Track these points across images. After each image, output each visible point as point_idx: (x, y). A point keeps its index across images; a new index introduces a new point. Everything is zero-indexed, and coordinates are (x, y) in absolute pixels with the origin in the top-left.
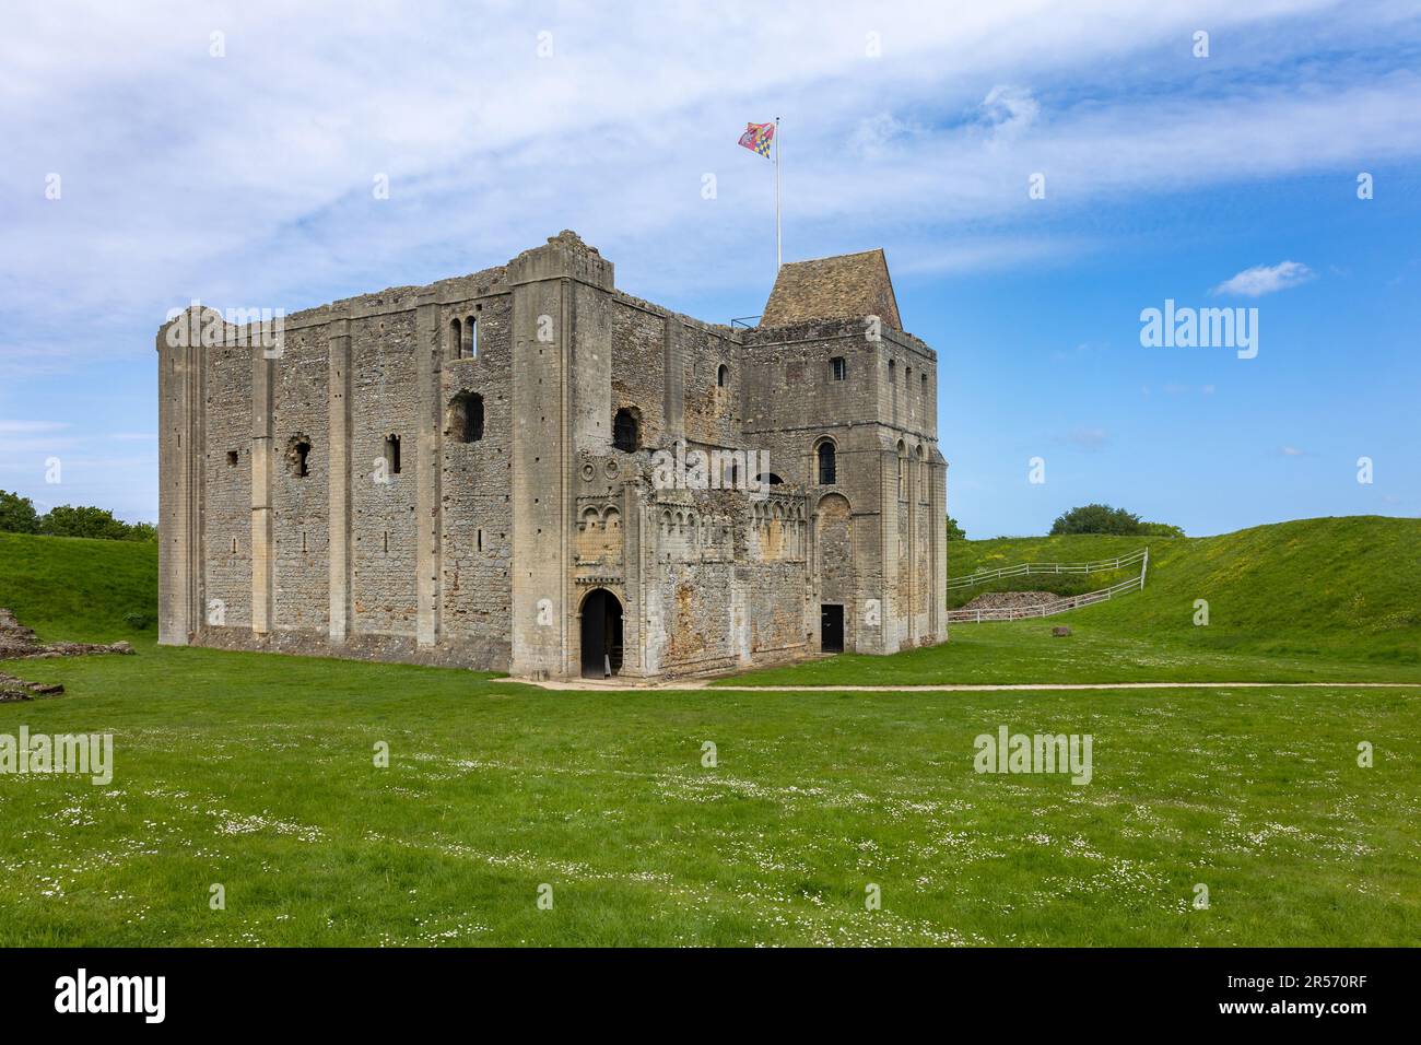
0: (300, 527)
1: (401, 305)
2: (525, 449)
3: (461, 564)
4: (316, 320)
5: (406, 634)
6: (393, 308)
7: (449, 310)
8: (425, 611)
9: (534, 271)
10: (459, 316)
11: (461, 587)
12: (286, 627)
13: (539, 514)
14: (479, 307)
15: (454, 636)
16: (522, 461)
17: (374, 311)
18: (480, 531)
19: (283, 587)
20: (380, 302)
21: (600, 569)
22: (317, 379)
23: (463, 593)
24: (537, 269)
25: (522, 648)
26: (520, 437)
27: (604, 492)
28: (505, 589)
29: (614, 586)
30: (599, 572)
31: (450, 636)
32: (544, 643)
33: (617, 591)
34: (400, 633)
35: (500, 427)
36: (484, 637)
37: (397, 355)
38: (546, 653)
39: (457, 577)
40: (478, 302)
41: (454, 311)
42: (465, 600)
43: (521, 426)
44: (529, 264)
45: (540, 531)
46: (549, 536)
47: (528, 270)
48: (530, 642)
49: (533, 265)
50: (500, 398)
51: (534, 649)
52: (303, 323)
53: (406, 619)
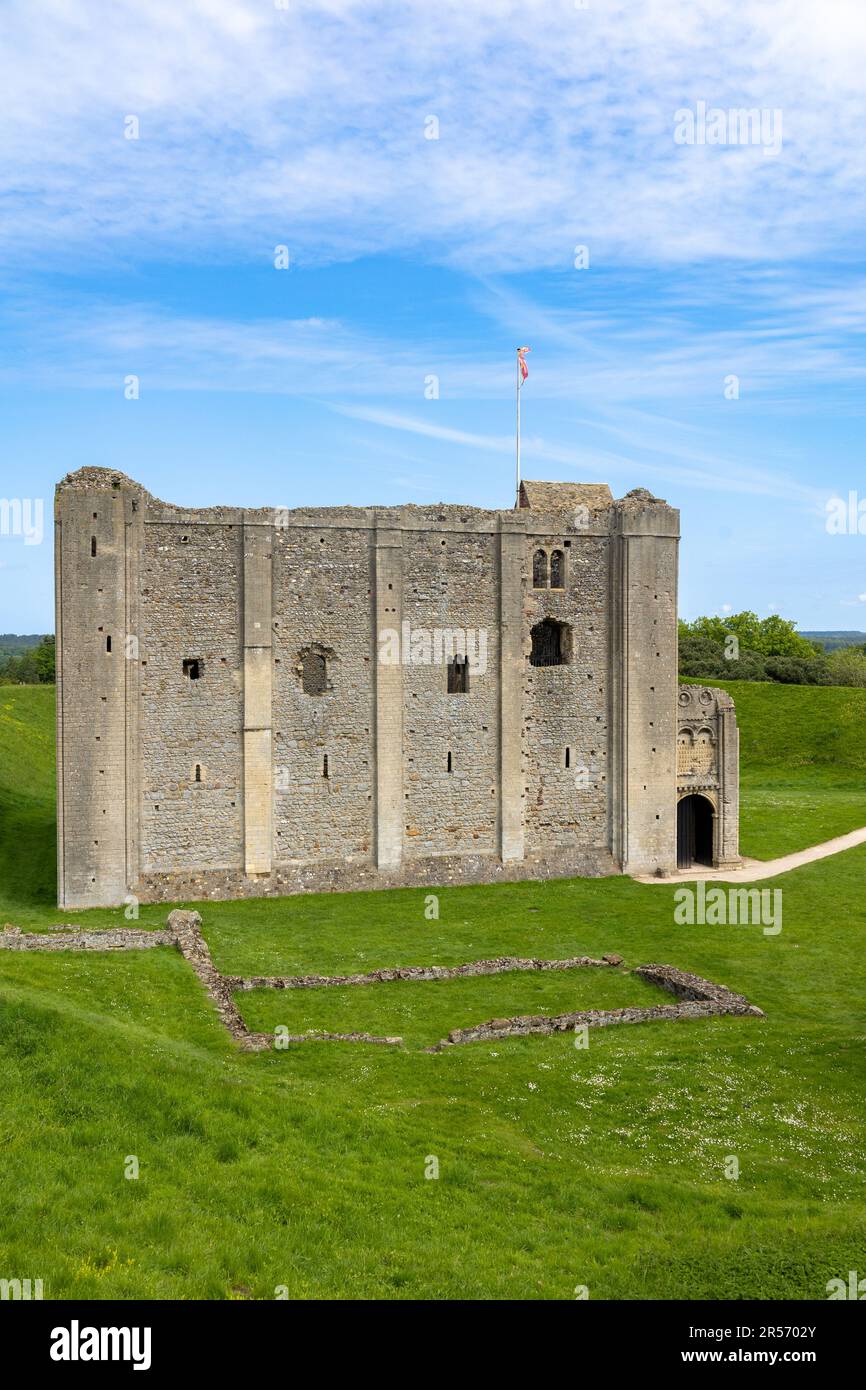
0: (319, 749)
1: (472, 526)
2: (640, 680)
3: (546, 780)
4: (344, 522)
5: (477, 852)
6: (461, 527)
7: (532, 541)
8: (512, 828)
9: (649, 526)
10: (544, 548)
11: (546, 802)
12: (294, 862)
13: (654, 735)
14: (567, 544)
15: (539, 848)
16: (637, 690)
17: (435, 526)
18: (568, 750)
19: (287, 817)
20: (442, 519)
21: (695, 779)
22: (347, 587)
23: (547, 807)
24: (652, 525)
25: (637, 851)
26: (635, 668)
27: (700, 716)
28: (596, 800)
29: (707, 792)
30: (694, 782)
31: (533, 849)
32: (659, 844)
33: (711, 796)
34: (469, 852)
35: (592, 655)
36: (573, 846)
37: (465, 575)
38: (661, 853)
39: (541, 792)
40: (567, 539)
41: (538, 542)
42: (551, 814)
43: (635, 659)
44: (644, 519)
45: (654, 750)
46: (663, 754)
47: (643, 524)
48: (644, 845)
49: (648, 521)
50: (591, 629)
51: (648, 851)
52: (323, 522)
53: (476, 837)
